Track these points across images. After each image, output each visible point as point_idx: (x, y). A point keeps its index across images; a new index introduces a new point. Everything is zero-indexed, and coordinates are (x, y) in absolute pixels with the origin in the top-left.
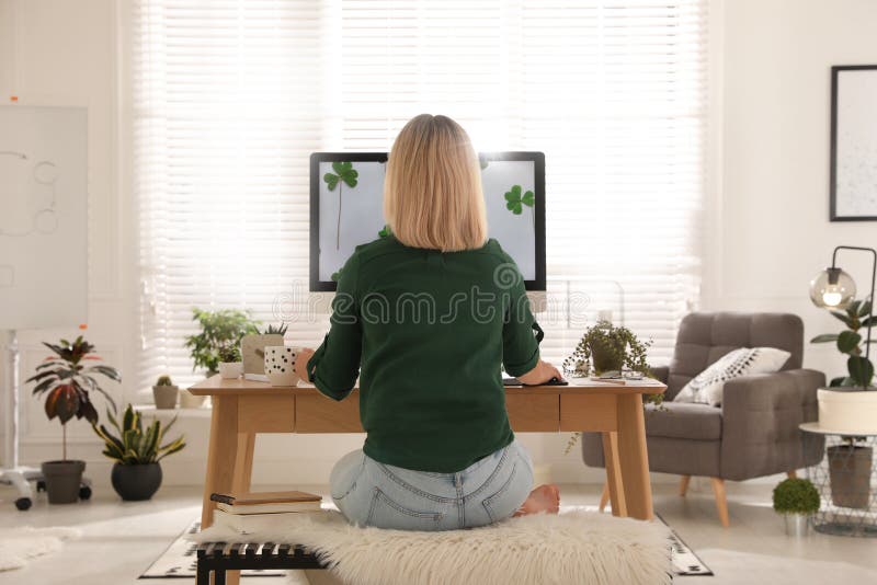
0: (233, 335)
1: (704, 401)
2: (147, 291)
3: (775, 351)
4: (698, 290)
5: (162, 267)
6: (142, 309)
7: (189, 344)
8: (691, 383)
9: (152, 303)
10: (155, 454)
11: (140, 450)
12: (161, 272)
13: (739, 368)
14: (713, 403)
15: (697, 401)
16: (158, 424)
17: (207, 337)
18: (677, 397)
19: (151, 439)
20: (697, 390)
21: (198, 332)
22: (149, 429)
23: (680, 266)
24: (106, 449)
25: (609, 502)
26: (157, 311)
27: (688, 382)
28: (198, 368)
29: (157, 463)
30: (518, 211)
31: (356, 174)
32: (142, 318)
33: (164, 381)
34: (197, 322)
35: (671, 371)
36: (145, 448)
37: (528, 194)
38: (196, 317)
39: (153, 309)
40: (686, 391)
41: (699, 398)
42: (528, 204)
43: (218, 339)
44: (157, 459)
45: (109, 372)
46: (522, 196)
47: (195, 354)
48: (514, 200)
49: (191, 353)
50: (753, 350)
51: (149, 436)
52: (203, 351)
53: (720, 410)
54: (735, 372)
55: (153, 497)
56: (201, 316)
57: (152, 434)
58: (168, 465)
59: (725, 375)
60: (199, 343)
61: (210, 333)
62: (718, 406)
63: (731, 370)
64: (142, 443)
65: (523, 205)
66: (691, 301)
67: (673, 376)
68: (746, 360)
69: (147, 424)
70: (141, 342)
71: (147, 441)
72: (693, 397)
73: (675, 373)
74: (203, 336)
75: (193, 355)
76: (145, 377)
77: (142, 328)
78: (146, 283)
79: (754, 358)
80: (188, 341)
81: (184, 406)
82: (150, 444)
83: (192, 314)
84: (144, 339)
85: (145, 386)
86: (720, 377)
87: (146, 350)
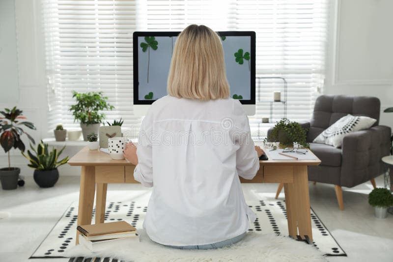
0: (93, 104)
1: (331, 144)
2: (50, 82)
3: (368, 118)
4: (323, 82)
5: (58, 70)
6: (48, 91)
7: (71, 110)
8: (323, 133)
9: (53, 88)
10: (55, 165)
11: (47, 163)
12: (57, 73)
13: (349, 127)
14: (336, 147)
15: (326, 143)
16: (55, 151)
17: (80, 106)
18: (315, 140)
19: (52, 157)
20: (327, 137)
21: (76, 103)
22: (51, 153)
23: (314, 70)
24: (30, 163)
25: (283, 190)
26: (56, 92)
27: (321, 132)
28: (76, 120)
29: (56, 169)
30: (241, 63)
31: (156, 43)
32: (48, 95)
33: (59, 128)
34: (75, 98)
35: (311, 125)
36: (49, 162)
37: (247, 54)
38: (75, 95)
39: (53, 91)
40: (320, 137)
41: (328, 142)
42: (247, 59)
43: (86, 106)
44: (56, 166)
45: (30, 125)
46: (243, 55)
47: (75, 114)
48: (239, 57)
49: (72, 113)
50: (357, 118)
51: (51, 156)
52: (78, 112)
53: (341, 151)
54: (348, 129)
55: (55, 186)
56: (78, 95)
57: (53, 155)
58: (62, 170)
59: (342, 131)
60: (76, 108)
61: (81, 104)
62: (339, 148)
63: (345, 128)
64: (48, 160)
65: (244, 59)
66: (319, 87)
67: (313, 128)
68: (353, 123)
69: (50, 150)
70: (48, 108)
71: (50, 159)
72: (324, 141)
73: (313, 126)
74: (78, 105)
75: (74, 114)
76: (51, 124)
77: (49, 100)
78: (50, 78)
79: (357, 122)
80: (71, 107)
81: (70, 139)
82: (52, 160)
83: (72, 95)
84: (50, 106)
85: (51, 129)
86: (339, 132)
87: (51, 111)
